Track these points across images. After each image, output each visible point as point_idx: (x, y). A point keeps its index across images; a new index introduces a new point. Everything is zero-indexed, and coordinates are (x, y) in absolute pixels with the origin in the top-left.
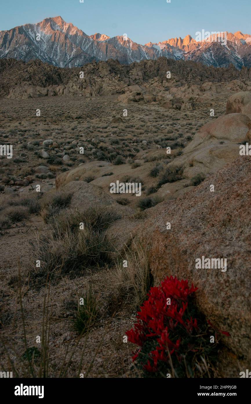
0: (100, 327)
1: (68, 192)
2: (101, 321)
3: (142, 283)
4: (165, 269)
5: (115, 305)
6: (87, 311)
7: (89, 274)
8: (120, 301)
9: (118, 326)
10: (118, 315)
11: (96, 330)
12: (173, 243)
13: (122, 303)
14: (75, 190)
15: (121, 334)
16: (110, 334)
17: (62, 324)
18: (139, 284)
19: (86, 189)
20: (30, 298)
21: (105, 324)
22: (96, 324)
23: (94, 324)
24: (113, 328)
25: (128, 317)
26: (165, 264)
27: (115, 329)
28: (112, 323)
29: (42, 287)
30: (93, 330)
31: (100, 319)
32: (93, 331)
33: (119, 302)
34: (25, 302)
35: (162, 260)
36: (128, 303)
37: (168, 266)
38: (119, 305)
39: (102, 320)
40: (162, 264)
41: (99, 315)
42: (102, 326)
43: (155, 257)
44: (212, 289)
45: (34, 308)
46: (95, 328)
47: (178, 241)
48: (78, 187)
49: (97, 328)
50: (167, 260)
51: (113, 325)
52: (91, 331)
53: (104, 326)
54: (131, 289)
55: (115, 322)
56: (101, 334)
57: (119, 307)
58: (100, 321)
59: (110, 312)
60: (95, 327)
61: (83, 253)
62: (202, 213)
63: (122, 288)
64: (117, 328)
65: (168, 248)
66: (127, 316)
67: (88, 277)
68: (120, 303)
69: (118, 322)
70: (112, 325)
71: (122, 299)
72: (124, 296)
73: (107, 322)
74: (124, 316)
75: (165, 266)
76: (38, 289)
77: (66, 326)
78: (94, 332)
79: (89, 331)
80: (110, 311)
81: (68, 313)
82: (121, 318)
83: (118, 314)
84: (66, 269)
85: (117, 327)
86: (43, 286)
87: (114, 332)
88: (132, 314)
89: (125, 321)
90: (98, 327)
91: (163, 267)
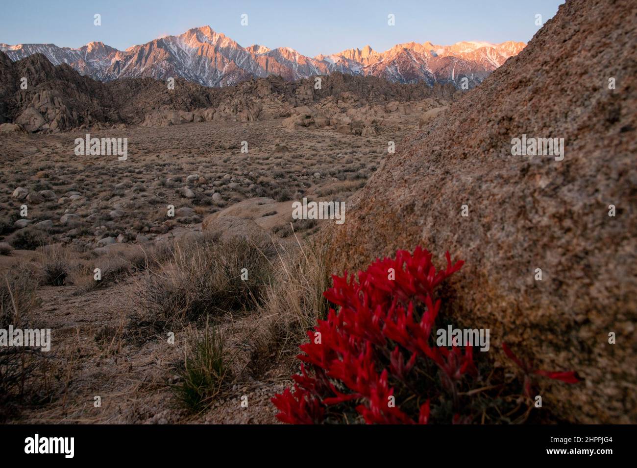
0: (231, 399)
1: (215, 232)
2: (234, 387)
3: (315, 311)
4: (363, 263)
5: (264, 358)
6: (205, 368)
7: (230, 322)
8: (274, 350)
9: (267, 394)
10: (269, 376)
11: (222, 405)
12: (378, 209)
13: (276, 353)
14: (223, 228)
15: (272, 411)
16: (249, 411)
17: (158, 397)
18: (309, 315)
19: (239, 226)
20: (121, 357)
21: (241, 392)
22: (224, 393)
23: (220, 393)
24: (258, 400)
25: (287, 378)
26: (362, 254)
27: (261, 401)
28: (257, 391)
29: (147, 341)
30: (217, 404)
31: (232, 383)
32: (216, 407)
33: (271, 352)
34: (111, 363)
35: (353, 248)
36: (288, 353)
37: (369, 257)
38: (272, 358)
39: (237, 385)
40: (355, 257)
41: (229, 376)
42: (236, 396)
43: (338, 250)
44: (509, 255)
45: (120, 373)
46: (222, 402)
47: (388, 202)
48: (228, 223)
49: (225, 401)
50: (365, 245)
51: (258, 394)
52: (213, 407)
53: (238, 397)
54: (294, 325)
55: (261, 389)
56: (232, 413)
57: (272, 362)
58: (232, 387)
59: (254, 371)
60: (222, 398)
61: (221, 289)
62: (433, 151)
63: (276, 327)
64: (265, 399)
65: (366, 220)
66: (285, 376)
67: (227, 325)
68: (274, 354)
69: (268, 388)
70: (256, 394)
71: (278, 345)
72: (280, 340)
73: (246, 388)
74: (281, 376)
75: (362, 258)
76: (141, 344)
77: (166, 399)
78: (219, 408)
79: (209, 408)
80: (255, 369)
81: (176, 377)
82: (274, 380)
83: (268, 374)
84: (193, 315)
85: (266, 397)
86: (149, 340)
87: (257, 408)
88: (297, 371)
89: (282, 386)
90: (228, 399)
91: (357, 262)
